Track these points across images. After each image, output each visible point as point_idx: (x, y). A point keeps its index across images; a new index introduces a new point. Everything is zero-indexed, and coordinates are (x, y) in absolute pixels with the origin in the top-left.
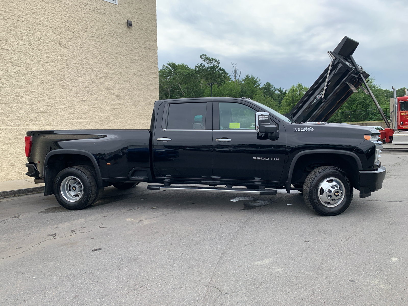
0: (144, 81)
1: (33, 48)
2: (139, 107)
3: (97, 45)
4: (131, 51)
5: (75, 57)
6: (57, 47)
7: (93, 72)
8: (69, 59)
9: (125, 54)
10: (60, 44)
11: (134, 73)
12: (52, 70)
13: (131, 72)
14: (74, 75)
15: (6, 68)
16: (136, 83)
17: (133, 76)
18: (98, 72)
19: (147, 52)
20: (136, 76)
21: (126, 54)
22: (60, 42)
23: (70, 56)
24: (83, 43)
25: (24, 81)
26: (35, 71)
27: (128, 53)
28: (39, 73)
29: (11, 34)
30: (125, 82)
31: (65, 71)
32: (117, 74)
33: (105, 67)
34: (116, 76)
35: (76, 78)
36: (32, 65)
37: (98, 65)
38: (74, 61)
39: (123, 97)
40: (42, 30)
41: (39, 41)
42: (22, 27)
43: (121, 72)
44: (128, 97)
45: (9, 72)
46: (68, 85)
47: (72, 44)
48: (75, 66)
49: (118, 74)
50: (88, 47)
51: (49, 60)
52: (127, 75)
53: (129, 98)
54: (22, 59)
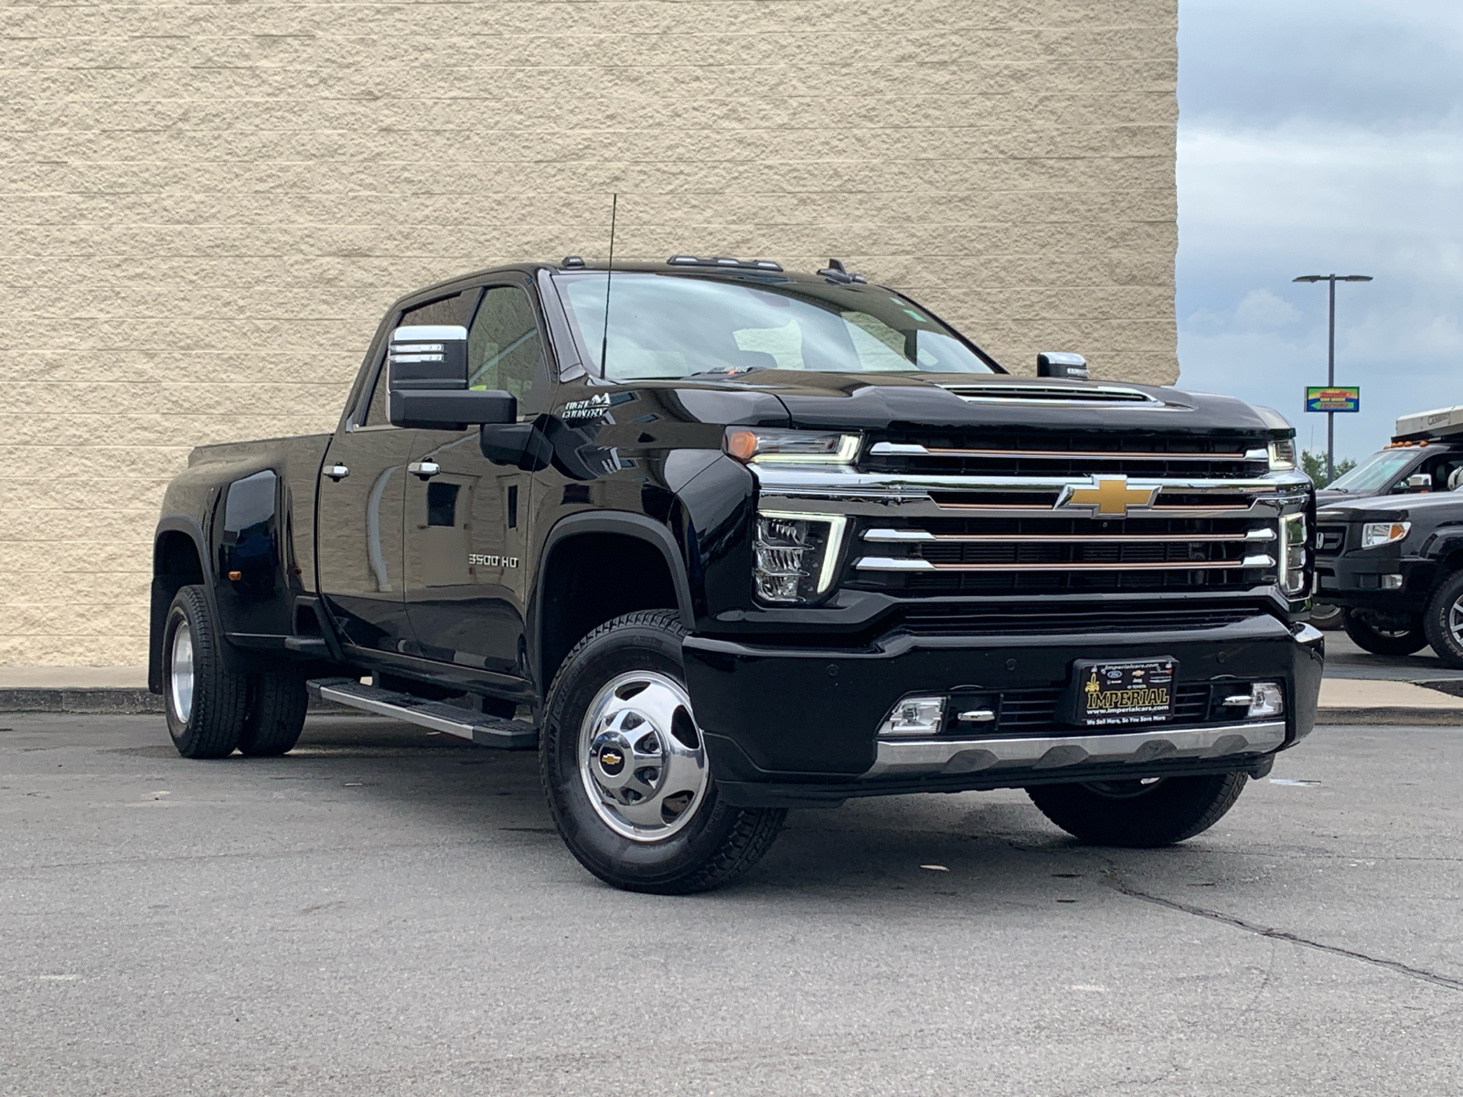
0: (1073, 189)
1: (498, 105)
2: (1025, 335)
3: (791, 40)
4: (989, 34)
5: (679, 116)
6: (596, 83)
7: (764, 177)
8: (645, 131)
9: (951, 53)
10: (609, 70)
11: (1002, 152)
12: (569, 190)
13: (986, 147)
14: (669, 203)
15: (393, 206)
16: (1011, 207)
17: (995, 169)
18: (790, 171)
19: (1103, 16)
20: (1020, 164)
21: (955, 55)
22: (611, 59)
23: (651, 117)
24: (721, 41)
25: (456, 254)
26: (499, 203)
27: (975, 47)
28: (513, 212)
29: (416, 64)
30: (943, 207)
31: (625, 190)
32: (895, 170)
33: (828, 143)
34: (892, 183)
35: (675, 216)
36: (490, 180)
37: (791, 137)
38: (672, 137)
39: (928, 290)
40: (538, 20)
41: (523, 71)
42: (456, 27)
43: (924, 156)
44: (958, 287)
45: (401, 223)
46: (636, 253)
47: (663, 58)
48: (673, 158)
49: (904, 169)
50: (744, 56)
51: (558, 148)
52: (961, 168)
53: (966, 294)
54: (452, 160)
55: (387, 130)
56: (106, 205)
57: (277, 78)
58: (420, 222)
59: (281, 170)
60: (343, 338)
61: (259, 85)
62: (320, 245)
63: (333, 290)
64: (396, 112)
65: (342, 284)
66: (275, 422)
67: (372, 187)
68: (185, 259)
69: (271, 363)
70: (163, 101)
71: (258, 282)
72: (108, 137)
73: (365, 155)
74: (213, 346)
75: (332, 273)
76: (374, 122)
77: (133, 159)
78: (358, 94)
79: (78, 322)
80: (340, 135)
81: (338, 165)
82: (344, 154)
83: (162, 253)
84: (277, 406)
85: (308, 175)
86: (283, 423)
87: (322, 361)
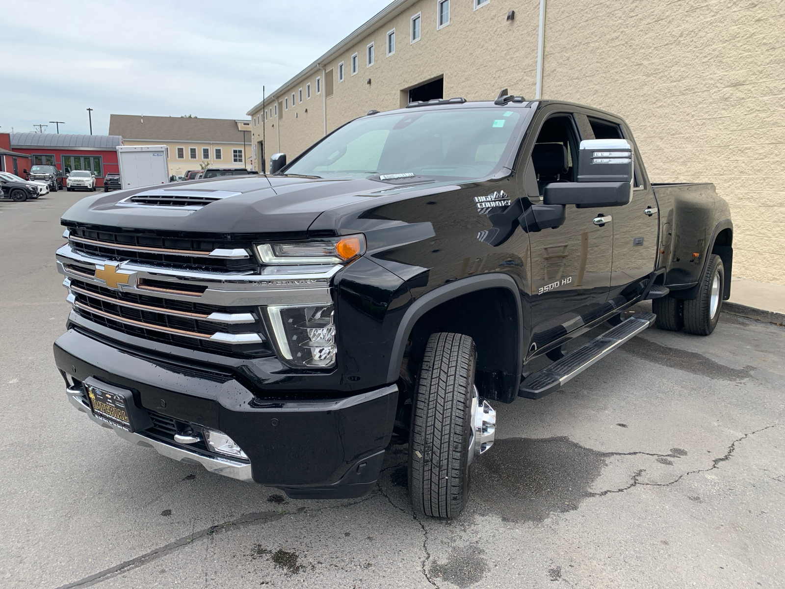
55: (758, 20)
56: (653, 78)
57: (716, 7)
58: (768, 64)
59: (714, 50)
60: (729, 125)
61: (710, 13)
62: (724, 82)
63: (727, 103)
64: (764, 10)
65: (731, 100)
66: (700, 164)
67: (749, 50)
68: (676, 97)
69: (701, 139)
70: (675, 29)
71: (700, 103)
72: (657, 50)
73: (748, 35)
74: (682, 133)
75: (728, 95)
76: (754, 18)
77: (663, 57)
78: (748, 5)
79: (641, 127)
80: (738, 28)
81: (736, 43)
82: (739, 37)
83: (668, 96)
84: (701, 158)
85: (724, 50)
86: (702, 165)
87: (720, 136)
